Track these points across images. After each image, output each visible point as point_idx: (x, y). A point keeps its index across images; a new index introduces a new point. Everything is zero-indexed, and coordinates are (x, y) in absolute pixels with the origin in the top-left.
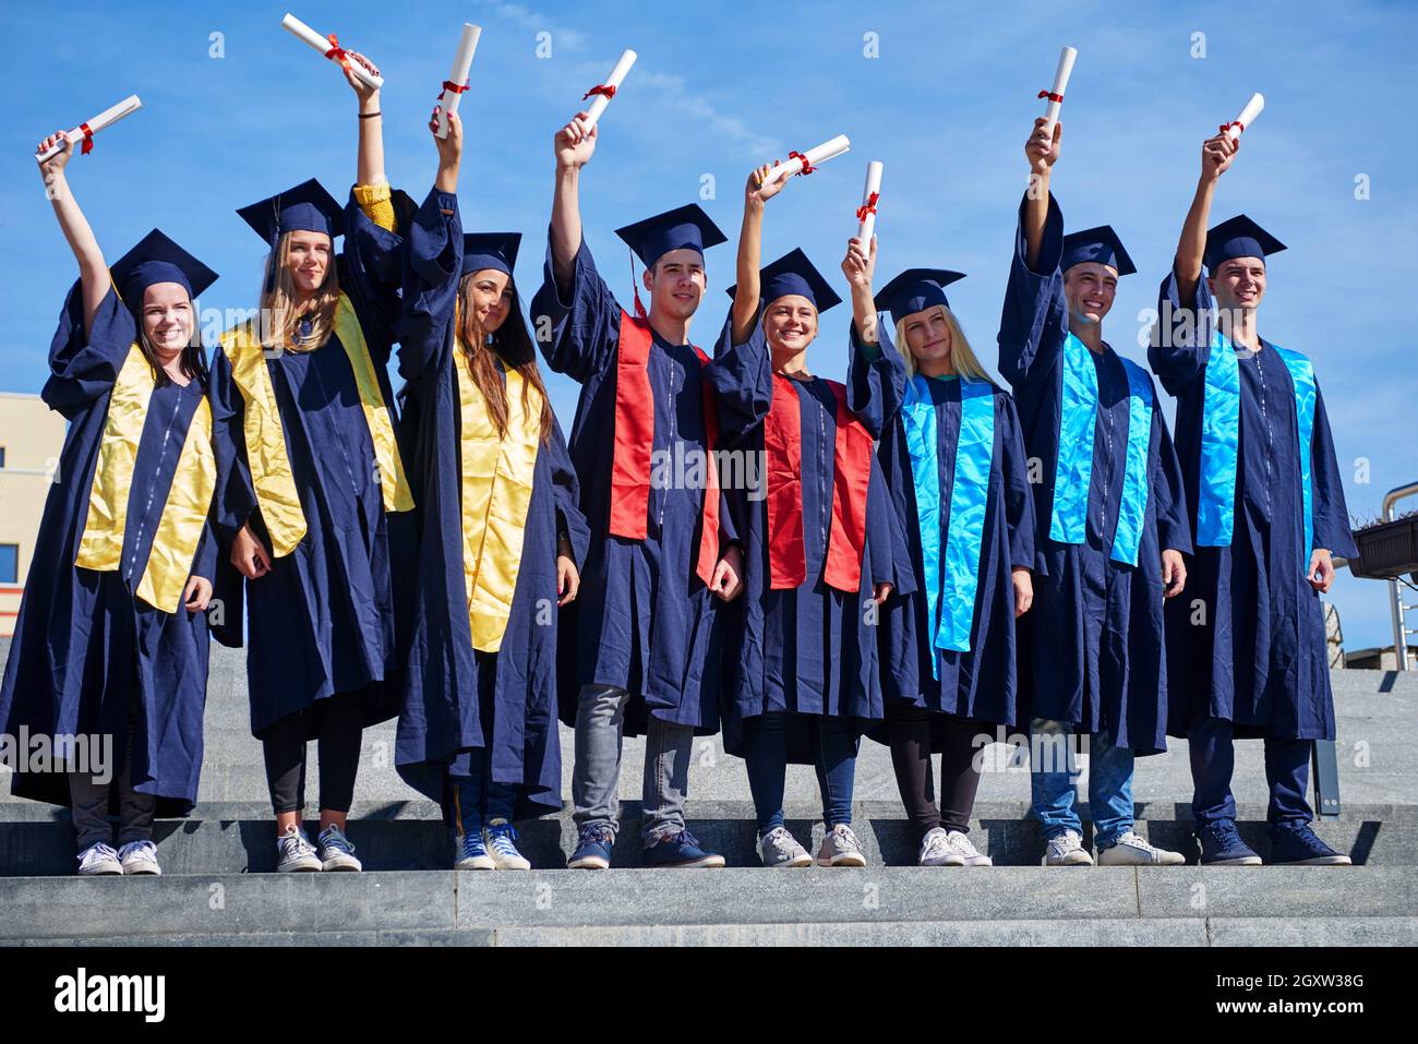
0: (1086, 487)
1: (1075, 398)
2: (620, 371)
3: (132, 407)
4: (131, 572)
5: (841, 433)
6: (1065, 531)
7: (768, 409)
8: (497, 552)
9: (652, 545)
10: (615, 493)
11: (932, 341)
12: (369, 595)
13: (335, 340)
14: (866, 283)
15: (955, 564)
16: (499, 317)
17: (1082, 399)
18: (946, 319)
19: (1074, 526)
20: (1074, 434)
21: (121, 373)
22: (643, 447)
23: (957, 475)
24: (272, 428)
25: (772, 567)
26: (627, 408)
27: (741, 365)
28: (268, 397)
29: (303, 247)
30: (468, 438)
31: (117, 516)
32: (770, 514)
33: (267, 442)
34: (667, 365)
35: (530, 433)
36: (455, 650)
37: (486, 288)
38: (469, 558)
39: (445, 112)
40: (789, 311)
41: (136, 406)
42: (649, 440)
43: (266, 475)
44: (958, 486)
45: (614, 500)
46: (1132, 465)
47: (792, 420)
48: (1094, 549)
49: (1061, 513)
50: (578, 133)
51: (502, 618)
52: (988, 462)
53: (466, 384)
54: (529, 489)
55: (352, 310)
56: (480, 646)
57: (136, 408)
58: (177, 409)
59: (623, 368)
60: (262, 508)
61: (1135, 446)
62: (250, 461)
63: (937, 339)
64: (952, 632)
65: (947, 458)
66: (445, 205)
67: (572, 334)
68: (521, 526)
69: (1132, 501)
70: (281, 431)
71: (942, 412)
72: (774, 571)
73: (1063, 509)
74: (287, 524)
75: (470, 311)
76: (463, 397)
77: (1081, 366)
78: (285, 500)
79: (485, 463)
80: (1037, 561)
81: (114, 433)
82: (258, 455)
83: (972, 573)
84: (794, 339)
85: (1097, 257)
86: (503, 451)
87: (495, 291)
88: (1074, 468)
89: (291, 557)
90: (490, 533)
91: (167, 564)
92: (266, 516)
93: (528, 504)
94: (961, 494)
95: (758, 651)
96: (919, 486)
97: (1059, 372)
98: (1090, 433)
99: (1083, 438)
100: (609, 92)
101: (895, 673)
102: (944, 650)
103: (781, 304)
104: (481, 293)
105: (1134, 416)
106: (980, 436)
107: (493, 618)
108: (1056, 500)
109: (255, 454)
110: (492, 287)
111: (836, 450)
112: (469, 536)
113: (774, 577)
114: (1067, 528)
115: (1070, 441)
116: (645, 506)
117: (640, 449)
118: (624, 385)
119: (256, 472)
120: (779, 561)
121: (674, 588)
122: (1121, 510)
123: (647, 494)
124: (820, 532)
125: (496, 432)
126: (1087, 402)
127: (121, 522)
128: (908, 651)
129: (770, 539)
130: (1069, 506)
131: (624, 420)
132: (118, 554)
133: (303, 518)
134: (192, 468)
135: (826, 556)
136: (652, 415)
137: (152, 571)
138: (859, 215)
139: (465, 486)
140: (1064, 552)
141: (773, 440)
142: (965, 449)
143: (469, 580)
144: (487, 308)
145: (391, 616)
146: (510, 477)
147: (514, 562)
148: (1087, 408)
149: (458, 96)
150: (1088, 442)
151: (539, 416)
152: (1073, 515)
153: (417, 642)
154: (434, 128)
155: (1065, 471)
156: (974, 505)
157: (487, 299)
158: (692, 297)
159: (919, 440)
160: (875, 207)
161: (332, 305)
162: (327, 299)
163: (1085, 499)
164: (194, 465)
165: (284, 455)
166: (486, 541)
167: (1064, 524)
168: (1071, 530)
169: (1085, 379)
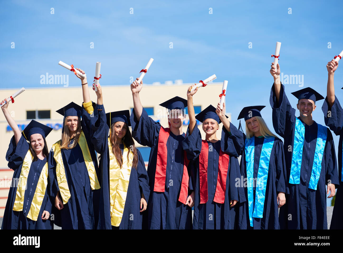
0: (300, 167)
1: (298, 140)
2: (159, 145)
3: (26, 168)
4: (25, 211)
5: (220, 158)
6: (294, 181)
7: (200, 153)
8: (119, 199)
9: (166, 193)
10: (156, 180)
11: (253, 127)
12: (87, 213)
13: (78, 145)
14: (223, 116)
15: (258, 192)
16: (123, 134)
17: (300, 140)
18: (258, 120)
19: (296, 179)
20: (297, 151)
21: (25, 159)
22: (164, 166)
23: (259, 166)
24: (62, 170)
25: (201, 197)
26: (160, 156)
27: (189, 142)
28: (61, 162)
29: (71, 120)
30: (111, 169)
31: (22, 197)
32: (200, 182)
33: (61, 174)
34: (173, 142)
35: (129, 166)
36: (106, 227)
37: (118, 127)
38: (112, 201)
39: (95, 84)
40: (208, 123)
41: (27, 167)
42: (166, 164)
43: (61, 183)
44: (260, 169)
45: (155, 182)
46: (316, 159)
47: (206, 155)
48: (303, 185)
49: (293, 175)
50: (136, 84)
51: (120, 217)
52: (268, 162)
53: (111, 154)
54: (128, 181)
55: (84, 136)
56: (115, 225)
57: (27, 168)
58: (38, 167)
59: (159, 144)
60: (60, 191)
61: (317, 153)
62: (57, 179)
63: (255, 126)
64: (257, 213)
65: (257, 161)
66: (99, 108)
67: (144, 136)
68: (126, 192)
69: (315, 170)
70: (64, 171)
71: (256, 148)
72: (201, 199)
73: (293, 174)
74: (66, 195)
75: (114, 133)
76: (110, 158)
77: (300, 131)
78: (65, 189)
79: (116, 176)
80: (286, 190)
81: (22, 175)
82: (59, 177)
83: (264, 195)
84: (209, 131)
85: (306, 97)
86: (121, 172)
87: (121, 127)
88: (297, 162)
89: (67, 204)
90: (117, 194)
91: (35, 208)
92: (61, 193)
93: (128, 186)
94: (260, 172)
95: (197, 221)
96: (248, 170)
97: (293, 133)
98: (301, 151)
99: (300, 153)
100: (145, 71)
101: (240, 225)
102: (255, 218)
103: (206, 121)
104: (117, 128)
105: (318, 144)
106: (266, 154)
107: (118, 217)
108: (291, 171)
109: (58, 177)
110: (120, 126)
111: (219, 163)
112: (112, 195)
113: (201, 200)
114: (294, 179)
115: (296, 154)
116: (164, 183)
117: (164, 167)
118: (159, 149)
119: (59, 182)
120: (202, 196)
121: (172, 205)
122: (312, 173)
123: (165, 179)
124: (214, 187)
125: (119, 167)
126: (301, 141)
127: (23, 198)
128: (243, 219)
129: (200, 189)
130: (295, 173)
131: (159, 159)
132: (22, 207)
133: (70, 193)
134: (41, 183)
135: (215, 194)
136: (167, 157)
137: (31, 210)
138: (220, 96)
139: (110, 182)
140: (294, 187)
141: (201, 161)
142: (262, 158)
143: (111, 207)
144: (119, 132)
145: (94, 218)
146: (123, 179)
147: (124, 202)
148: (301, 143)
149: (98, 81)
150: (301, 154)
151: (132, 161)
152: (296, 176)
153: (98, 225)
154: (94, 89)
155: (294, 163)
156: (264, 175)
157: (118, 130)
158: (179, 122)
159: (248, 157)
160: (225, 94)
161: (79, 135)
162: (78, 133)
163: (300, 171)
164: (41, 182)
165: (65, 177)
166: (116, 197)
167: (293, 179)
168: (295, 180)
169: (301, 135)
